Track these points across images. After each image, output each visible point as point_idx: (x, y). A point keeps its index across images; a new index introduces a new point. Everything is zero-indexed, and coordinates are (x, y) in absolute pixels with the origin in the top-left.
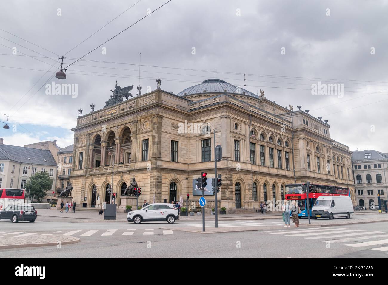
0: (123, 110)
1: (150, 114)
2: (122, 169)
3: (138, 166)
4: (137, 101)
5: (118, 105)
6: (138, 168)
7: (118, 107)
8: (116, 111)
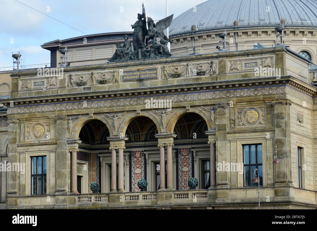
0: (178, 75)
1: (266, 95)
2: (186, 199)
3: (238, 197)
4: (220, 63)
5: (160, 63)
6: (239, 201)
7: (159, 67)
8: (153, 76)
